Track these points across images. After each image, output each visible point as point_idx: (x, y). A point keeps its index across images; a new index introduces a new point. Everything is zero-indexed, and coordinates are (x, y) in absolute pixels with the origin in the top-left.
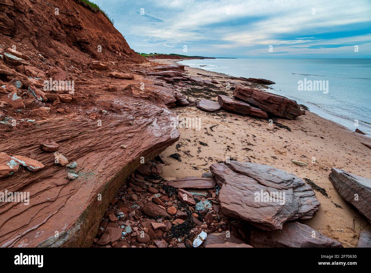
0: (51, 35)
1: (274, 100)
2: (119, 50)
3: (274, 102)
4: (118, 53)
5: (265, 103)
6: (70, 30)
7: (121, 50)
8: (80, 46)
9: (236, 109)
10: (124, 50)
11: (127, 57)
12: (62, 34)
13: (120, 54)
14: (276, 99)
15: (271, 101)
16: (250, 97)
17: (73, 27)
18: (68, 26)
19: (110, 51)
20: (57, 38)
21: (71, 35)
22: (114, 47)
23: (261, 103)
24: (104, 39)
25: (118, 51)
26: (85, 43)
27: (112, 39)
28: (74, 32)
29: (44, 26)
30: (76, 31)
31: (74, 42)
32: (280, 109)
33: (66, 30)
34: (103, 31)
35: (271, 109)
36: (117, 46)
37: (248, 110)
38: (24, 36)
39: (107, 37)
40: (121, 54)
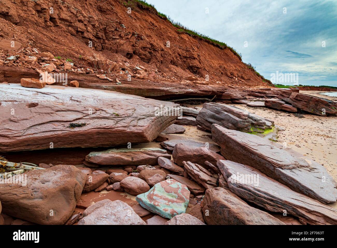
0: (171, 62)
1: (301, 97)
2: (237, 76)
3: (302, 99)
4: (235, 79)
5: (296, 101)
6: (187, 60)
7: (238, 76)
8: (192, 69)
9: (273, 105)
10: (242, 76)
11: (242, 82)
12: (179, 62)
13: (236, 79)
14: (303, 97)
15: (299, 99)
16: (288, 97)
17: (189, 57)
18: (185, 57)
19: (228, 77)
20: (176, 64)
21: (187, 62)
22: (232, 74)
23: (293, 101)
24: (224, 68)
25: (235, 77)
26: (195, 67)
27: (232, 68)
28: (189, 60)
29: (169, 57)
30: (190, 60)
31: (188, 67)
32: (308, 106)
33: (184, 60)
34: (225, 61)
35: (300, 105)
36: (235, 73)
37: (280, 106)
38: (153, 62)
39: (228, 67)
40: (238, 79)
